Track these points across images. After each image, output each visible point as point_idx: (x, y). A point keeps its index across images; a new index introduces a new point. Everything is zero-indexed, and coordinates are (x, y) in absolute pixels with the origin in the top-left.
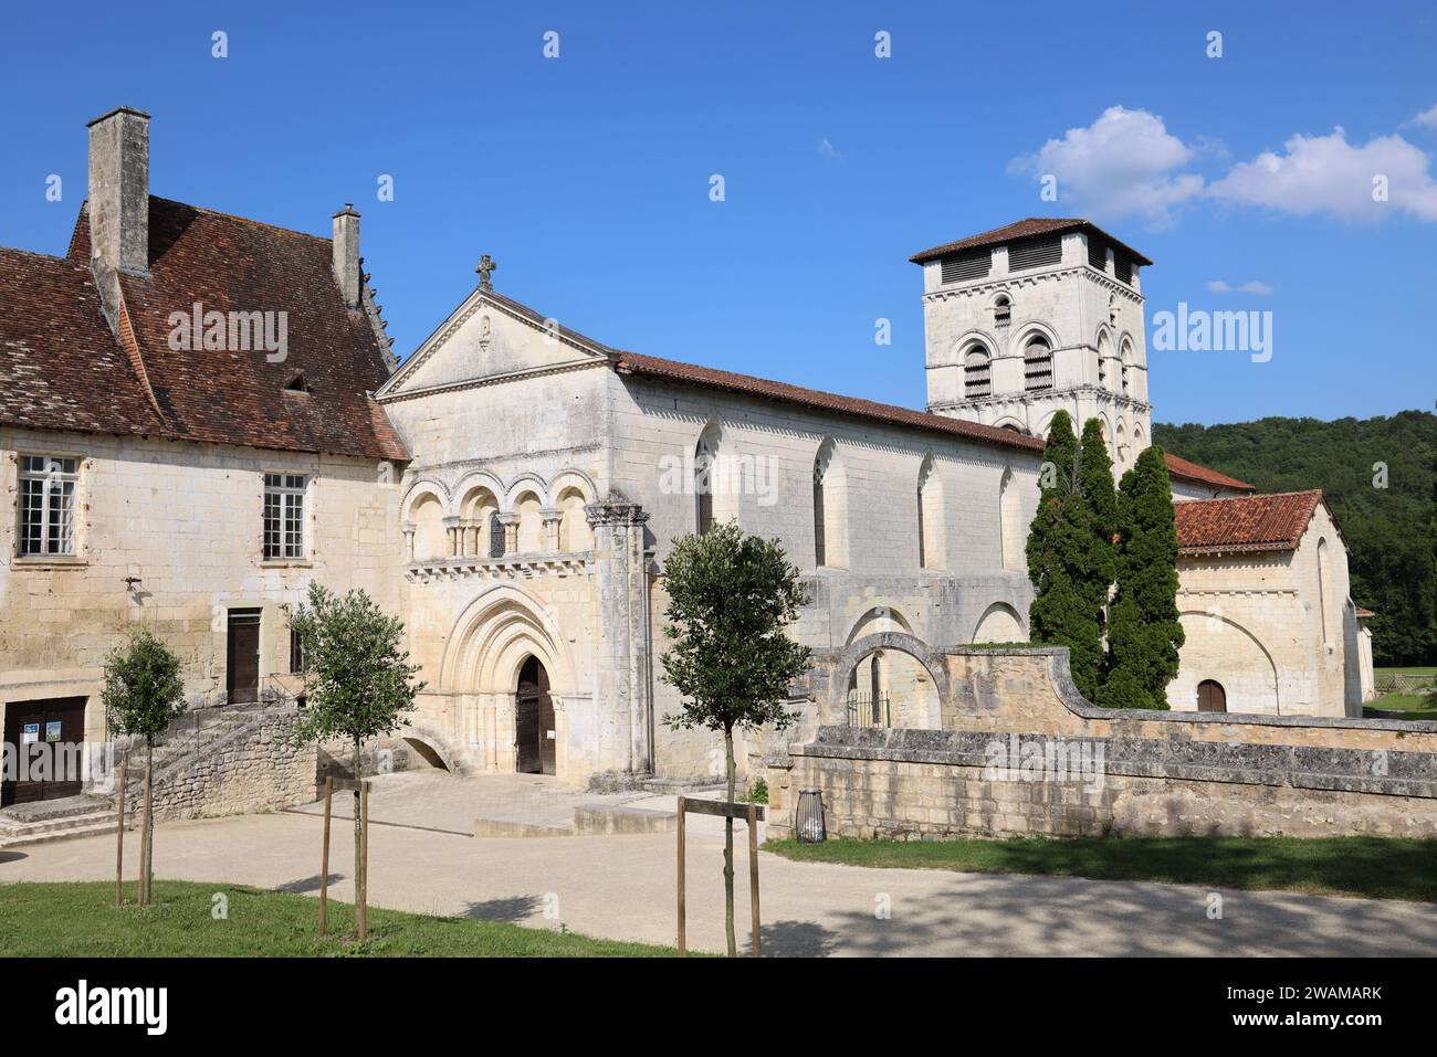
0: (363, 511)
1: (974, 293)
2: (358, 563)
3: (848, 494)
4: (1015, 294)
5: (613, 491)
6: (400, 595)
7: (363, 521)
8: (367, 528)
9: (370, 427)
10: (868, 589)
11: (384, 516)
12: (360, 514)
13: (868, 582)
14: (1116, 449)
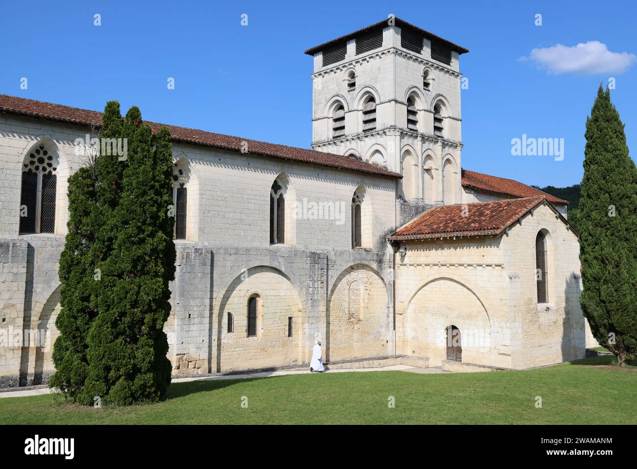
14: (420, 171)
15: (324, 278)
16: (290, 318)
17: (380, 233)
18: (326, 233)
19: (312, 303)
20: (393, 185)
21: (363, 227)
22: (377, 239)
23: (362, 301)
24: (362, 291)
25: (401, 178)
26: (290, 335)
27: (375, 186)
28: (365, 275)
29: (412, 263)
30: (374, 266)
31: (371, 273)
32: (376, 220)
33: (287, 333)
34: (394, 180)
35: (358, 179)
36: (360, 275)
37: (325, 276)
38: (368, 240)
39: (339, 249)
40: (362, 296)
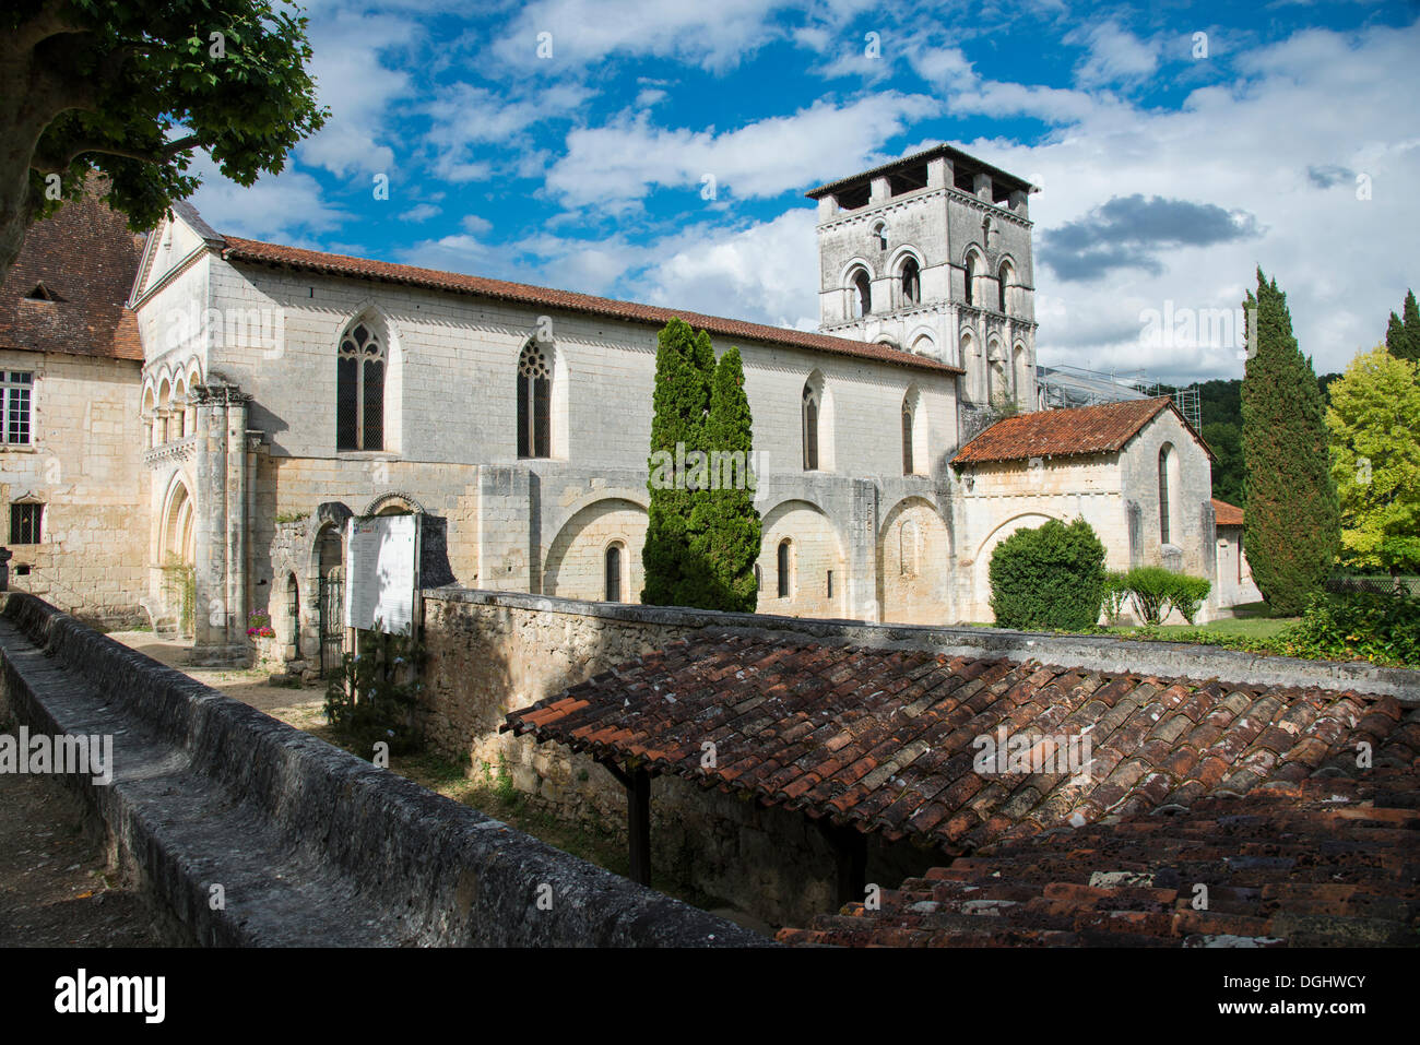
0: (96, 405)
1: (857, 221)
2: (90, 451)
3: (570, 386)
4: (892, 218)
5: (213, 374)
6: (139, 480)
7: (96, 414)
8: (100, 420)
9: (112, 331)
10: (594, 481)
11: (123, 410)
12: (92, 408)
13: (596, 474)
14: (985, 362)
15: (872, 516)
16: (830, 572)
17: (938, 454)
18: (872, 453)
19: (858, 551)
20: (951, 384)
21: (915, 445)
22: (934, 461)
23: (916, 548)
24: (916, 535)
25: (964, 374)
26: (830, 596)
27: (931, 387)
28: (920, 513)
29: (984, 495)
30: (932, 499)
31: (928, 509)
32: (933, 435)
33: (826, 594)
34: (952, 377)
35: (908, 377)
36: (913, 512)
37: (873, 514)
38: (923, 463)
39: (888, 475)
40: (916, 541)
